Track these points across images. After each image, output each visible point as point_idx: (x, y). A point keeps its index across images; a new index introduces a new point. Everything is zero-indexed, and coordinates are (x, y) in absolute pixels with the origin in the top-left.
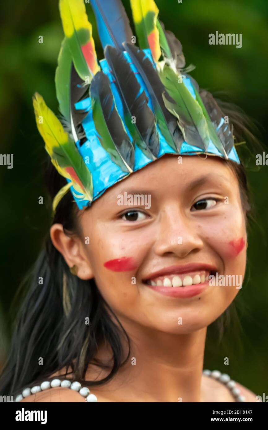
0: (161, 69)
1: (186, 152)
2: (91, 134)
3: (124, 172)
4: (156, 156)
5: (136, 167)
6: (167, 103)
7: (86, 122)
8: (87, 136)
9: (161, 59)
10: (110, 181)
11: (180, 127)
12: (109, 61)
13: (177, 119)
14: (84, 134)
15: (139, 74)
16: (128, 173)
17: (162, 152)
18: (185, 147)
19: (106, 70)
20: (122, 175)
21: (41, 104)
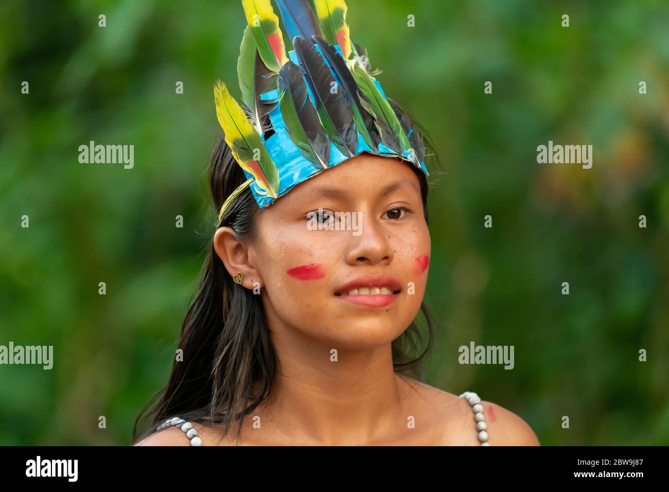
0: (351, 67)
1: (383, 153)
2: (278, 127)
3: (317, 168)
4: (354, 153)
5: (331, 164)
6: (362, 101)
7: (274, 114)
8: (274, 128)
9: (351, 57)
10: (300, 176)
11: (377, 126)
12: (298, 52)
13: (373, 119)
14: (271, 126)
15: (332, 68)
16: (322, 169)
17: (360, 150)
18: (382, 148)
19: (296, 61)
20: (315, 171)
21: (223, 92)
